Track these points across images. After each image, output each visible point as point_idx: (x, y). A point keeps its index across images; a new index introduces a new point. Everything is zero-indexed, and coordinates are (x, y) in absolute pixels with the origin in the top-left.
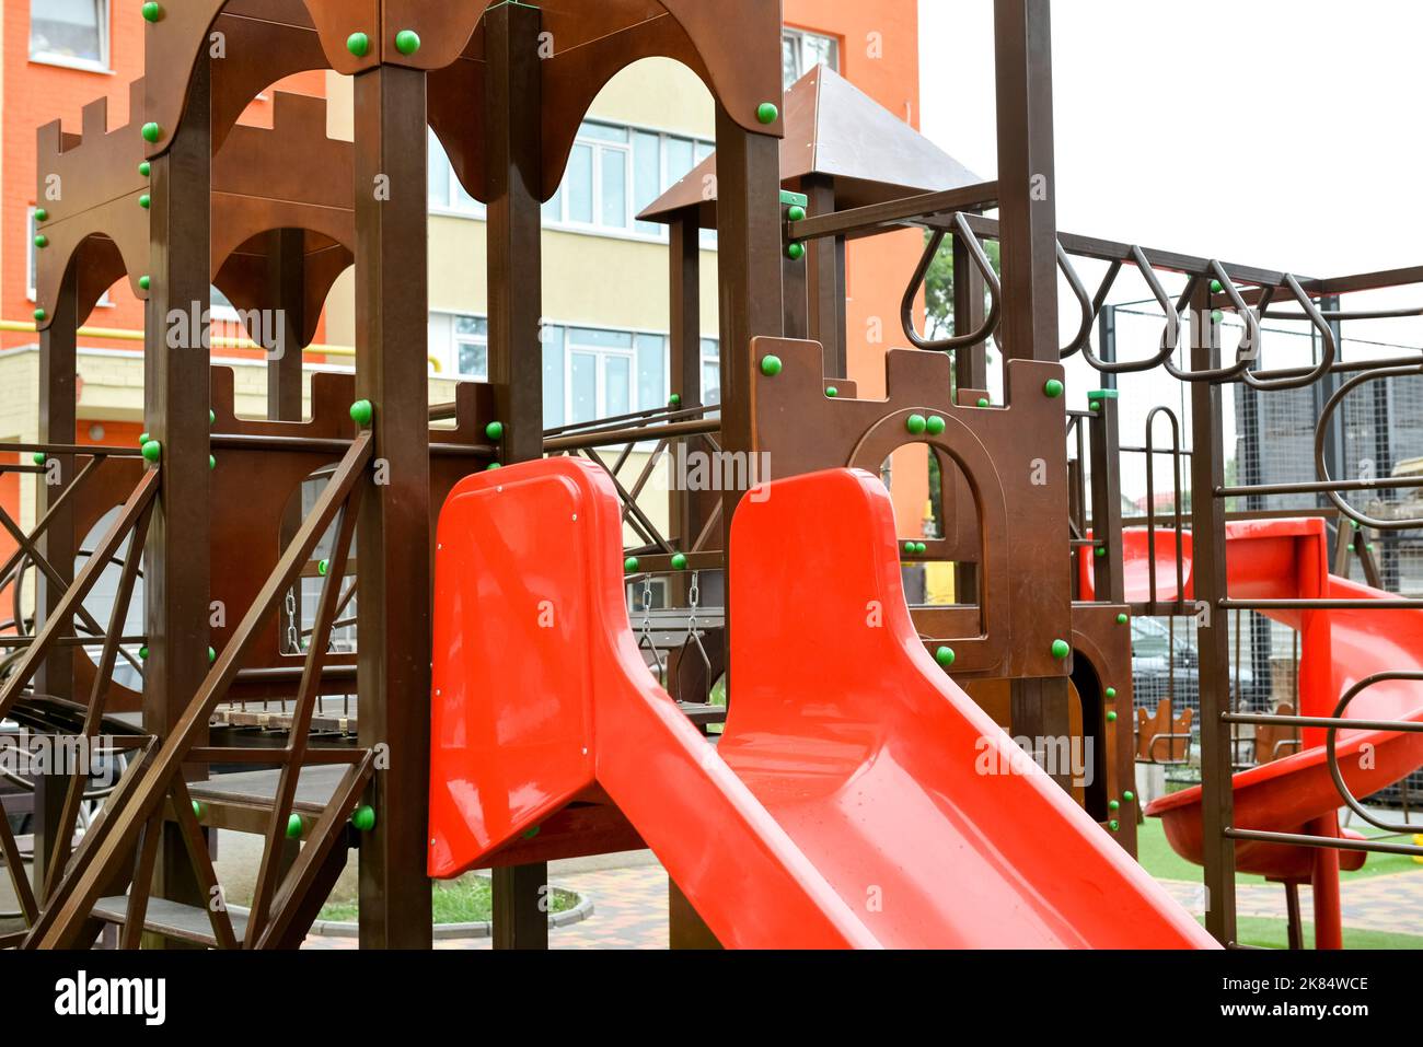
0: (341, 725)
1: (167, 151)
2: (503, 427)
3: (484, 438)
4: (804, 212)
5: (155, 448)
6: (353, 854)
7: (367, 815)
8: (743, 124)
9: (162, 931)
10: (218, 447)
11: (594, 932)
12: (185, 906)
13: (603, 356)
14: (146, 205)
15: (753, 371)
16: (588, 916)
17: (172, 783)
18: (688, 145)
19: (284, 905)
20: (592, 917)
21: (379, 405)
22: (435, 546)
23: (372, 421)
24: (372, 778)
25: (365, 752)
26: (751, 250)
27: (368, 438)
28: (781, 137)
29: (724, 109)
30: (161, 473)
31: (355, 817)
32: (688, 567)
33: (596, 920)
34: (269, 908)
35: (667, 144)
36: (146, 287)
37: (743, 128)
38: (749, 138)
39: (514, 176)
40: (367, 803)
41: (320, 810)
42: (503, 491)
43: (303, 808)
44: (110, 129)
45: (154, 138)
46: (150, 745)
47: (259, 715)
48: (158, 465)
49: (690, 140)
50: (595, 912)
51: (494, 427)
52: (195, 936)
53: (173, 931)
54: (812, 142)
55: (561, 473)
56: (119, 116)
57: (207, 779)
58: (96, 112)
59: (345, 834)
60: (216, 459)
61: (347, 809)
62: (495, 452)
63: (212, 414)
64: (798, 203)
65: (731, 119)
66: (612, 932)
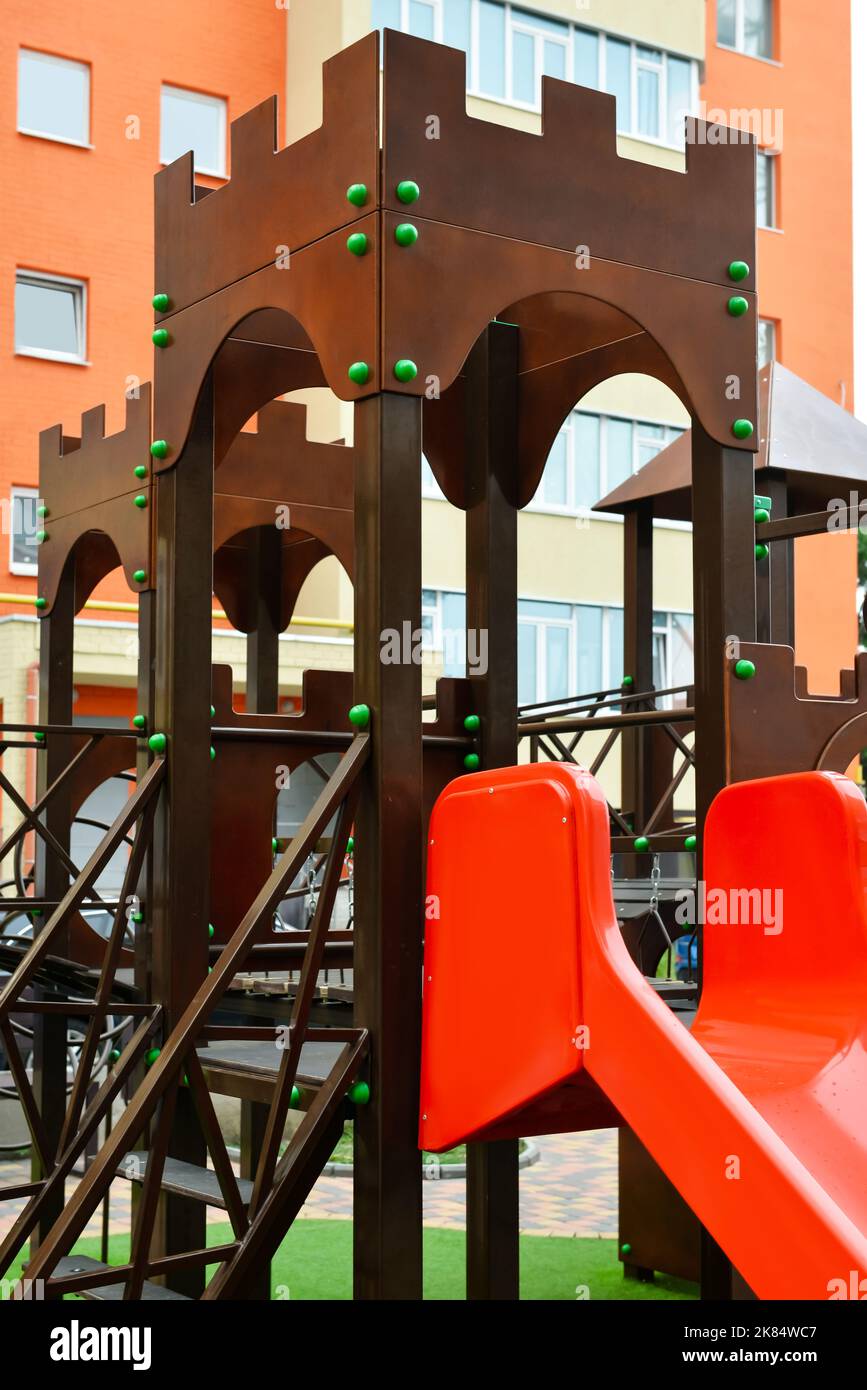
0: (322, 993)
1: (175, 466)
2: (480, 719)
3: (461, 729)
4: (768, 514)
5: (161, 740)
6: (348, 1124)
7: (362, 1090)
8: (721, 440)
9: (171, 1189)
10: (218, 739)
11: (543, 1178)
12: (189, 1165)
13: (544, 626)
14: (142, 505)
15: (727, 674)
16: (535, 1162)
17: (187, 1059)
18: (627, 426)
19: (286, 1173)
20: (537, 1164)
21: (376, 709)
22: (428, 842)
23: (370, 725)
24: (367, 1056)
25: (361, 1032)
26: (726, 560)
27: (366, 739)
28: (756, 451)
29: (701, 425)
30: (166, 764)
31: (351, 1092)
32: (650, 849)
33: (544, 1167)
34: (273, 1175)
35: (608, 424)
36: (141, 580)
37: (719, 444)
38: (725, 452)
39: (493, 485)
40: (363, 1079)
41: (320, 1083)
42: (494, 792)
43: (303, 1080)
44: (108, 434)
45: (163, 454)
46: (155, 1013)
47: (245, 979)
48: (164, 756)
49: (629, 421)
50: (542, 1158)
51: (472, 719)
52: (202, 1196)
53: (182, 1190)
54: (766, 438)
55: (552, 778)
56: (115, 423)
57: (206, 1046)
58: (94, 418)
59: (342, 1106)
60: (215, 750)
61: (346, 1084)
62: (473, 743)
63: (213, 709)
64: (763, 506)
65: (708, 436)
66: (559, 1179)
